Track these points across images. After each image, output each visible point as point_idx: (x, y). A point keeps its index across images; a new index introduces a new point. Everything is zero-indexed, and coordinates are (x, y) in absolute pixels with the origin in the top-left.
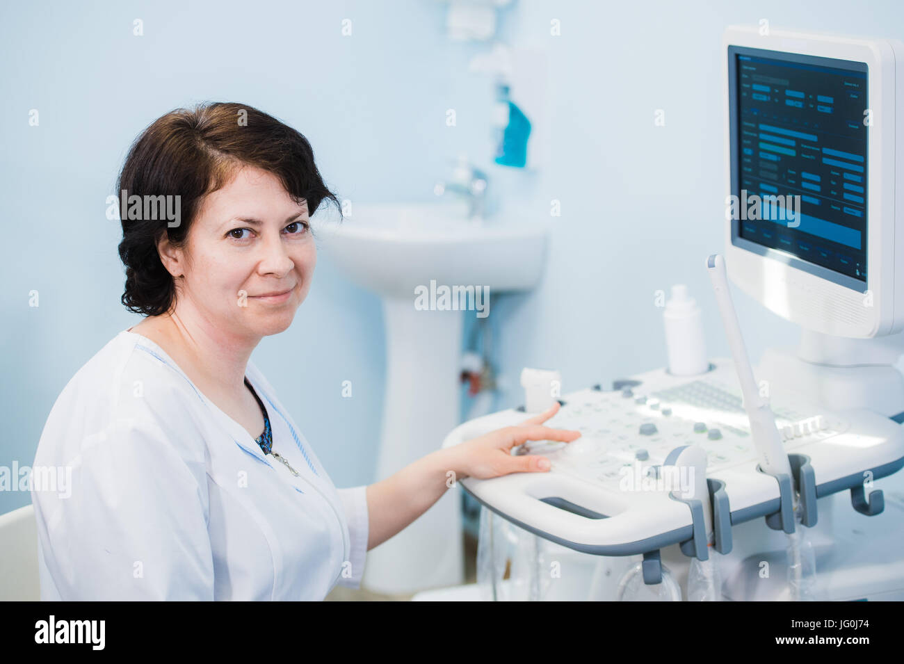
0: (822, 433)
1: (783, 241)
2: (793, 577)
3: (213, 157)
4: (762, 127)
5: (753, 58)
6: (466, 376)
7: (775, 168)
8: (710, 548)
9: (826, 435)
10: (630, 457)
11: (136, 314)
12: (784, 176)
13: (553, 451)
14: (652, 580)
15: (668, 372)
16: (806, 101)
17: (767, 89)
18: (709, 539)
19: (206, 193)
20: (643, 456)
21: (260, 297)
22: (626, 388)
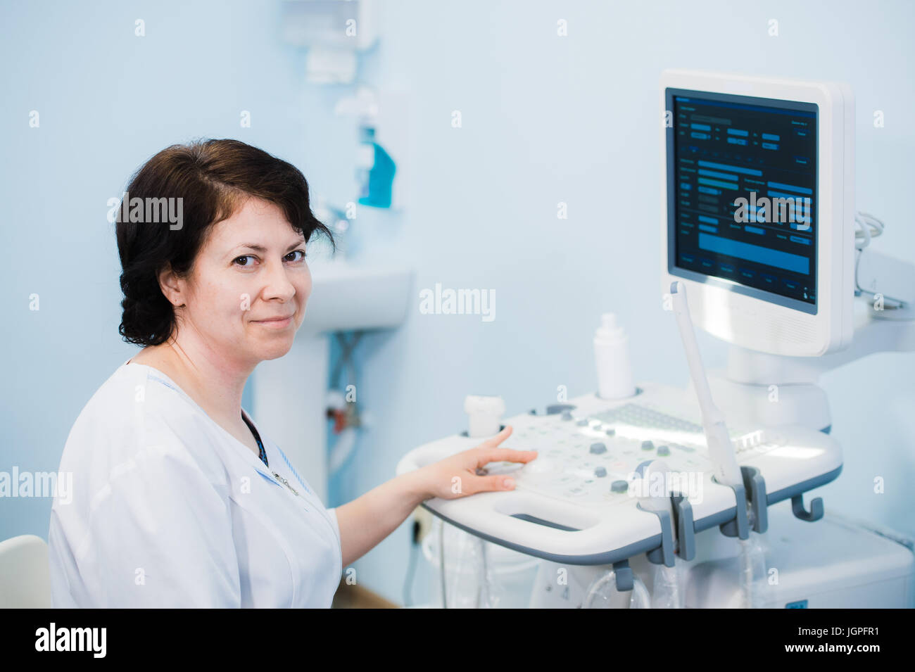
0: (764, 447)
1: (723, 269)
2: (745, 581)
3: (218, 189)
4: (701, 163)
5: (691, 99)
6: (331, 414)
7: (715, 201)
8: (675, 556)
9: (769, 448)
10: (590, 474)
11: (133, 344)
12: (725, 209)
13: (514, 471)
14: (625, 587)
15: (598, 395)
16: (749, 139)
17: (708, 128)
18: (674, 547)
19: (213, 223)
20: (601, 473)
21: (263, 321)
22: (565, 412)
